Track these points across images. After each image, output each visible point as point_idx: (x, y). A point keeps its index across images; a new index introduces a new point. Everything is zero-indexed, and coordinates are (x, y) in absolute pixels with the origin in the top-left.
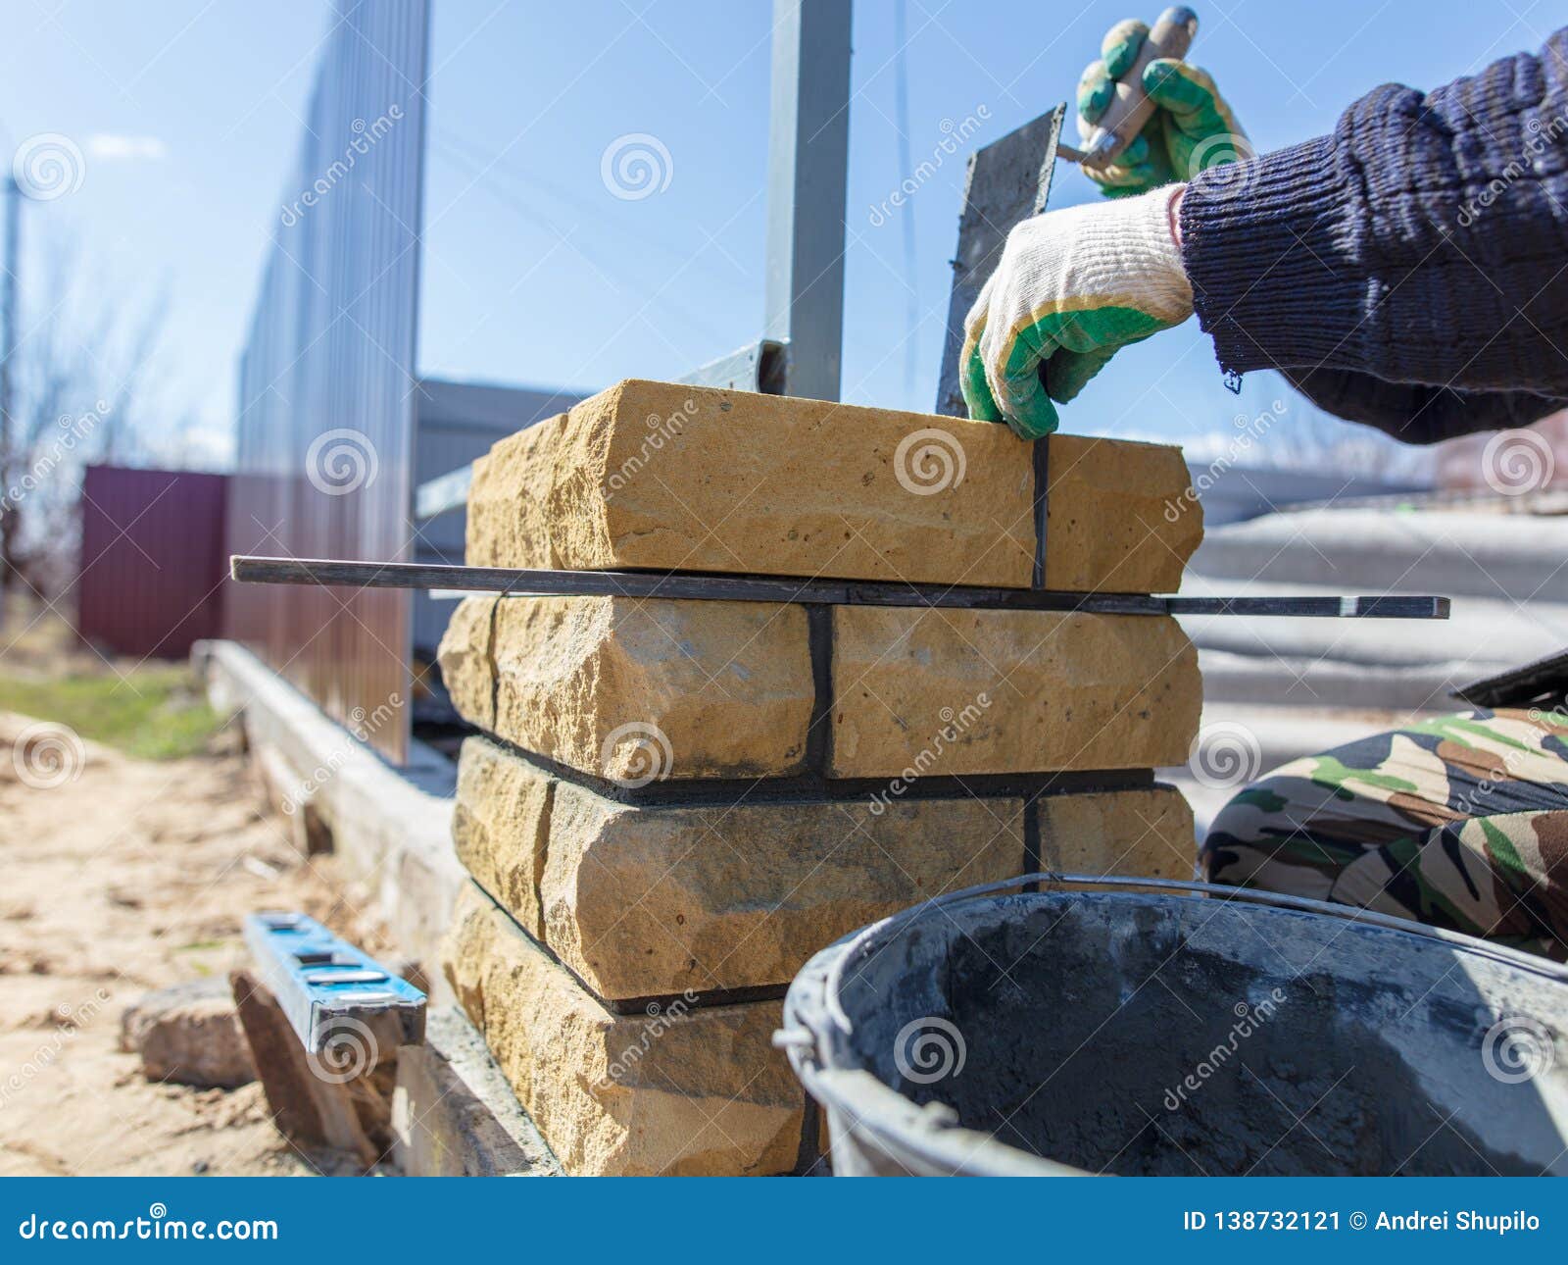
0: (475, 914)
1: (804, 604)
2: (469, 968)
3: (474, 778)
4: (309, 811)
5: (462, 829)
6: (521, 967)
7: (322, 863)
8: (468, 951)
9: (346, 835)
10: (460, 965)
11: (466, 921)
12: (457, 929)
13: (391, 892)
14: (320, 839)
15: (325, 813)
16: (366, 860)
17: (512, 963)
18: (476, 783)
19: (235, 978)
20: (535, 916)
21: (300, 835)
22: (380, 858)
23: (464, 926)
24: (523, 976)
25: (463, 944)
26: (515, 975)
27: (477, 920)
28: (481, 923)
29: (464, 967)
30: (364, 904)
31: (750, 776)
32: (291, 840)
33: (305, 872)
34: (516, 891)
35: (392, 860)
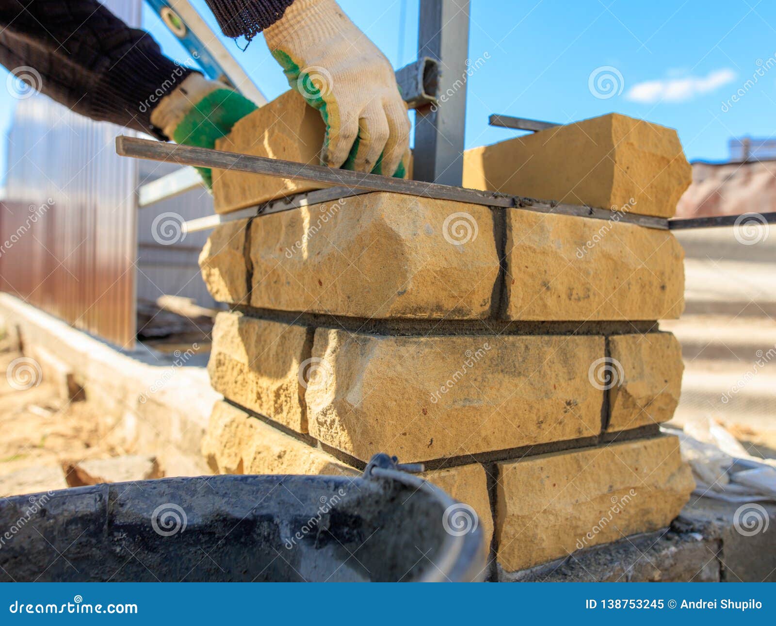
0: (233, 421)
1: (489, 207)
2: (229, 456)
3: (231, 334)
4: (70, 377)
5: (220, 369)
6: (285, 452)
7: (78, 406)
8: (228, 445)
9: (93, 390)
10: (222, 454)
11: (226, 426)
12: (219, 431)
13: (130, 421)
14: (77, 393)
15: (79, 380)
16: (111, 404)
17: (277, 450)
18: (233, 338)
19: (66, 468)
20: (298, 417)
21: (64, 392)
22: (121, 402)
23: (224, 430)
24: (287, 457)
25: (224, 441)
26: (280, 457)
27: (235, 425)
28: (237, 427)
29: (226, 455)
30: (112, 428)
31: (460, 318)
32: (57, 395)
33: (70, 413)
34: (279, 402)
35: (132, 402)
